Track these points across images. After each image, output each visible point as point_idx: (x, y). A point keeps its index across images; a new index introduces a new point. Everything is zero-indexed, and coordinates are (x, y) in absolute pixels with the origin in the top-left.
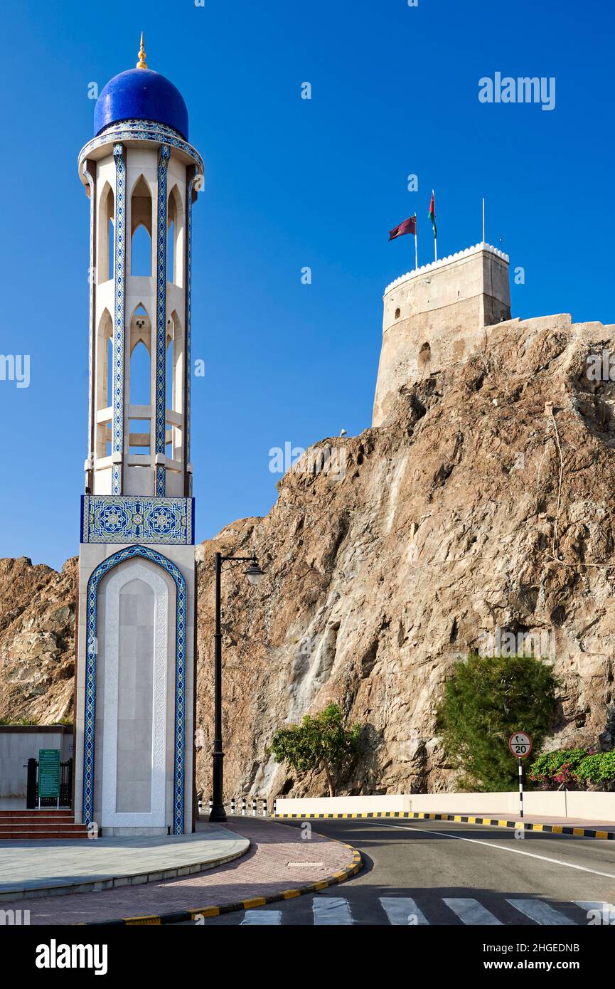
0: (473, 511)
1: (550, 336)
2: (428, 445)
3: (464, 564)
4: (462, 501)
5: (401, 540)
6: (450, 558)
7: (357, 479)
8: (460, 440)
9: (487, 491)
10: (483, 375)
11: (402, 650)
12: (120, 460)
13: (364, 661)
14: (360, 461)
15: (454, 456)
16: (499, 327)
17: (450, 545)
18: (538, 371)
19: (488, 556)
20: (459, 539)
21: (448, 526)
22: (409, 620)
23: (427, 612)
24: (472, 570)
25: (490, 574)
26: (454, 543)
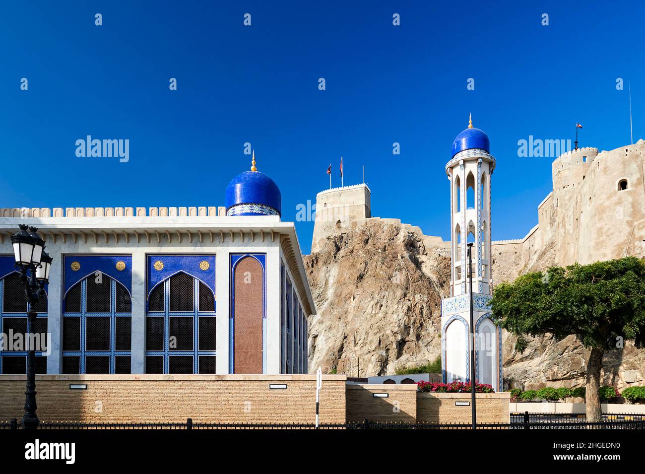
0: (379, 294)
1: (394, 227)
2: (350, 264)
3: (380, 315)
4: (373, 289)
6: (373, 312)
7: (312, 274)
8: (367, 264)
9: (384, 286)
10: (368, 238)
11: (356, 348)
13: (339, 352)
14: (313, 266)
15: (365, 270)
16: (372, 220)
18: (390, 240)
19: (390, 312)
20: (376, 305)
21: (370, 299)
22: (359, 336)
23: (367, 333)
24: (384, 318)
25: (392, 320)
26: (374, 306)
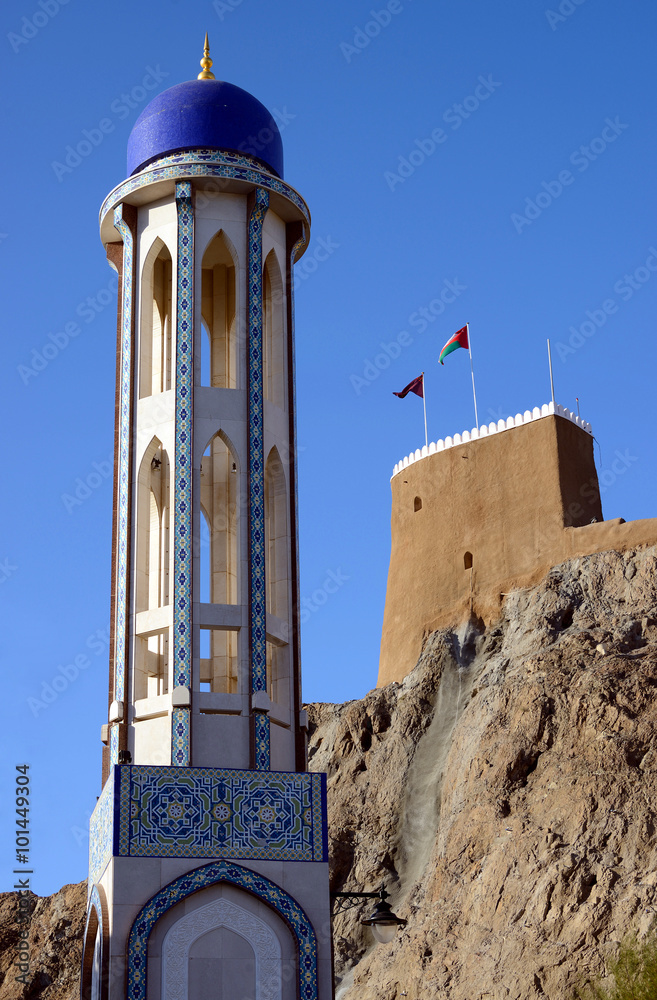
0: (585, 829)
2: (489, 718)
3: (580, 922)
4: (564, 813)
5: (457, 882)
6: (553, 913)
7: (363, 775)
8: (548, 710)
9: (605, 795)
10: (571, 605)
12: (187, 701)
14: (366, 744)
15: (540, 736)
16: (587, 532)
17: (552, 889)
20: (566, 878)
21: (544, 856)
24: (595, 934)
26: (558, 887)
